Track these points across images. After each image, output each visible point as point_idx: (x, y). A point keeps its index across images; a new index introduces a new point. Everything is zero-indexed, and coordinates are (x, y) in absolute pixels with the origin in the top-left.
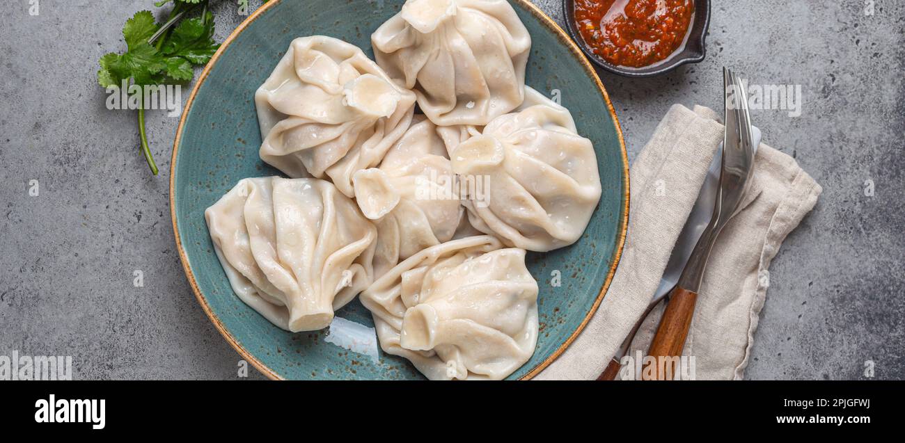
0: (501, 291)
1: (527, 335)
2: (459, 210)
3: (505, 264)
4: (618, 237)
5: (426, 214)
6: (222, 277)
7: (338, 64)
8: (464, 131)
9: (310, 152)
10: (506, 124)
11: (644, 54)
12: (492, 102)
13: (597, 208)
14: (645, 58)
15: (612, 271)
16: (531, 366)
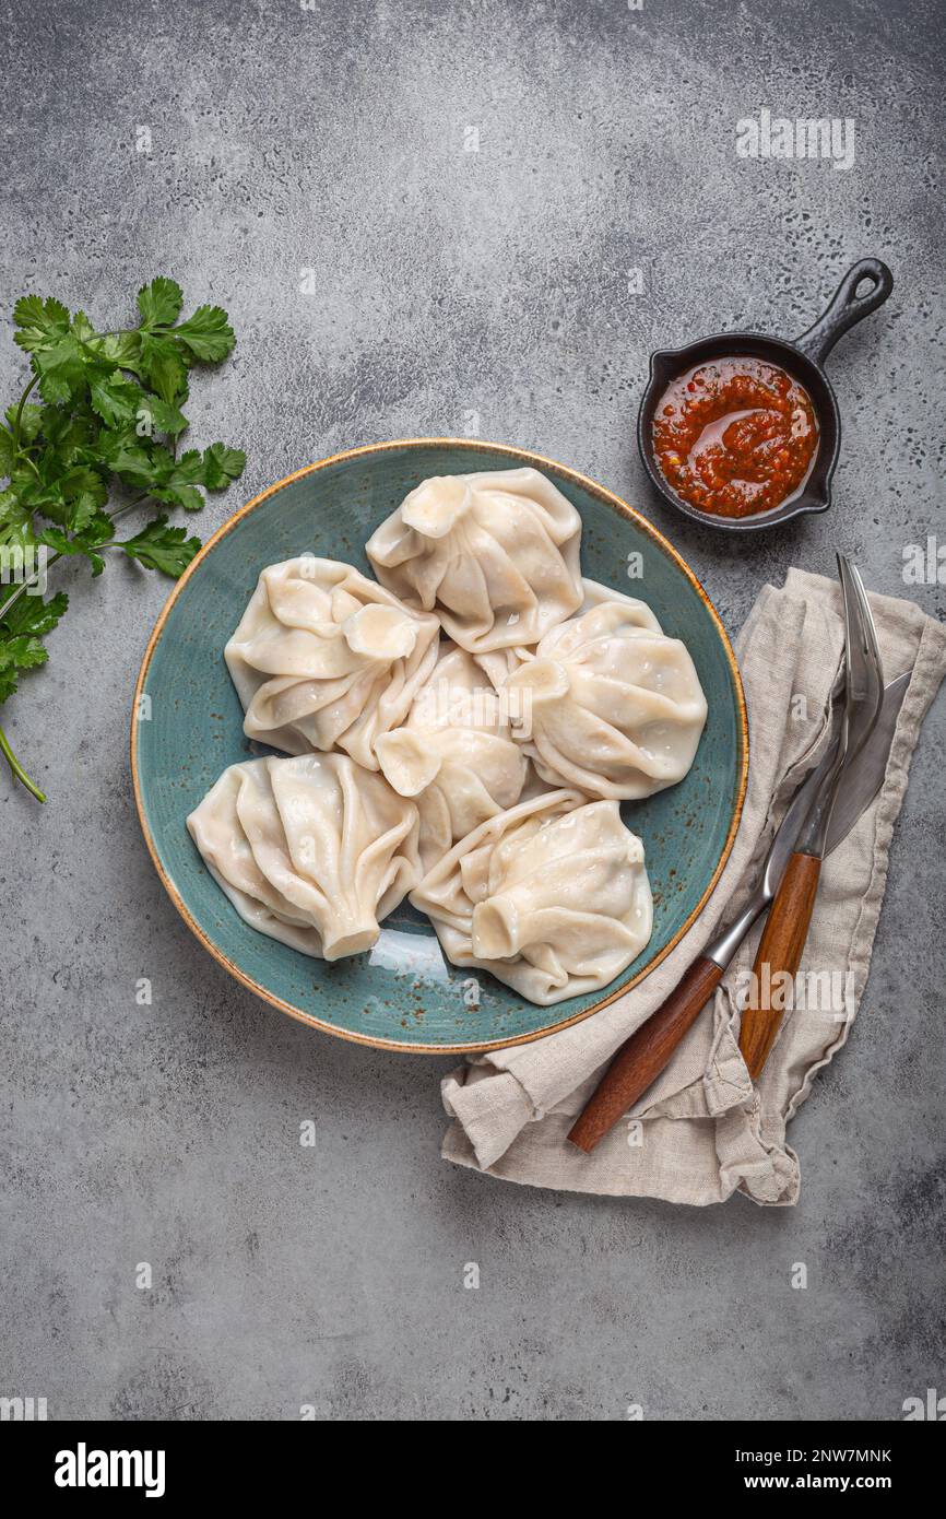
0: (596, 861)
1: (639, 912)
2: (521, 761)
3: (595, 825)
4: (739, 765)
5: (478, 775)
6: (223, 903)
7: (328, 592)
8: (511, 655)
9: (312, 719)
10: (565, 636)
11: (747, 500)
12: (541, 610)
13: (705, 729)
14: (748, 505)
15: (737, 811)
16: (650, 953)
